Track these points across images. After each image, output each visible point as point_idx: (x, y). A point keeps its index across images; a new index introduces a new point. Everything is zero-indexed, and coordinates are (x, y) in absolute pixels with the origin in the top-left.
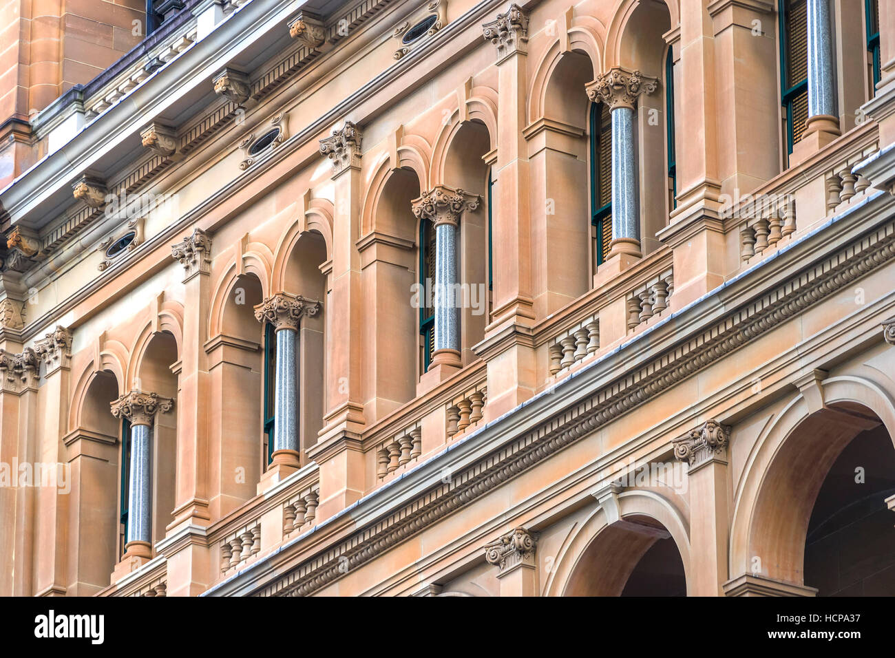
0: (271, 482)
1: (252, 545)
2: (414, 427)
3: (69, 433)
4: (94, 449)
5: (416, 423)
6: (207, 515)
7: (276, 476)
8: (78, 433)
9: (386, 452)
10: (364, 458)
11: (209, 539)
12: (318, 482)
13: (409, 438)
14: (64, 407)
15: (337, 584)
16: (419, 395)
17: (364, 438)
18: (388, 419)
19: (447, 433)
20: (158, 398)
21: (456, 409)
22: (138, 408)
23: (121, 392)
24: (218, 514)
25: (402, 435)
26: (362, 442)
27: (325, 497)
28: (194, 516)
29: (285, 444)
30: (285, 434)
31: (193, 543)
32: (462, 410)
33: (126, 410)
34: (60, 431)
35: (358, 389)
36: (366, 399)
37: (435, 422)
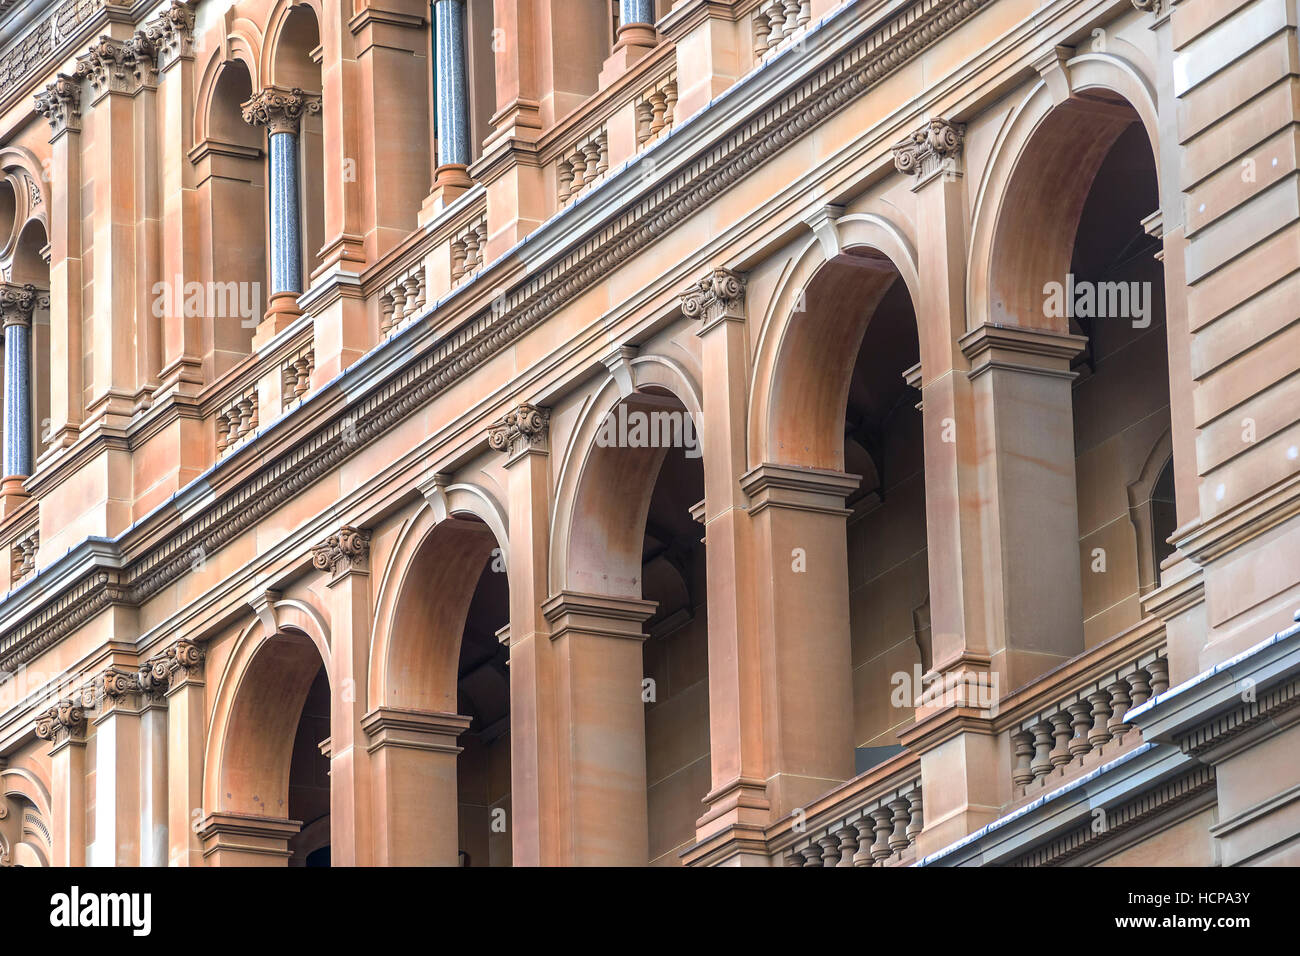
0: (434, 210)
1: (417, 294)
2: (598, 132)
3: (195, 146)
4: (229, 167)
5: (601, 125)
6: (361, 256)
7: (439, 201)
8: (206, 147)
9: (568, 165)
10: (541, 174)
11: (364, 290)
12: (485, 211)
13: (594, 146)
14: (188, 111)
15: (513, 349)
16: (602, 87)
17: (539, 148)
18: (566, 121)
19: (637, 138)
20: (304, 96)
21: (648, 105)
22: (277, 111)
23: (255, 91)
24: (374, 253)
25: (586, 142)
26: (538, 153)
27: (494, 231)
28: (343, 258)
29: (452, 156)
30: (452, 143)
31: (343, 296)
32: (655, 107)
33: (260, 114)
34: (183, 145)
35: (530, 81)
36: (541, 95)
37: (622, 124)
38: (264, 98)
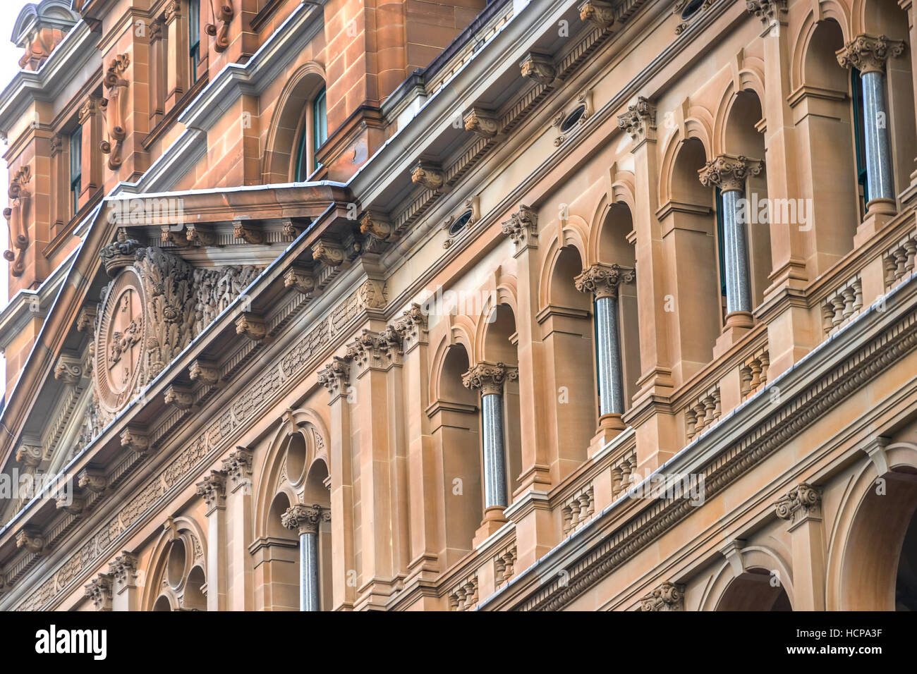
0: (600, 446)
1: (588, 506)
2: (714, 389)
3: (430, 405)
4: (454, 419)
5: (716, 384)
6: (548, 480)
7: (603, 440)
8: (438, 405)
9: (693, 412)
10: (674, 420)
11: (551, 503)
12: (635, 446)
13: (711, 398)
14: (425, 381)
15: (657, 543)
16: (716, 357)
17: (672, 400)
18: (691, 382)
19: (741, 393)
20: (505, 368)
21: (748, 369)
22: (487, 379)
23: (471, 365)
24: (558, 478)
25: (705, 396)
26: (671, 405)
27: (642, 460)
28: (536, 482)
29: (611, 408)
30: (610, 399)
31: (536, 508)
32: (754, 370)
33: (475, 381)
34: (422, 404)
35: (665, 353)
36: (673, 363)
37: (731, 382)
38: (478, 370)
